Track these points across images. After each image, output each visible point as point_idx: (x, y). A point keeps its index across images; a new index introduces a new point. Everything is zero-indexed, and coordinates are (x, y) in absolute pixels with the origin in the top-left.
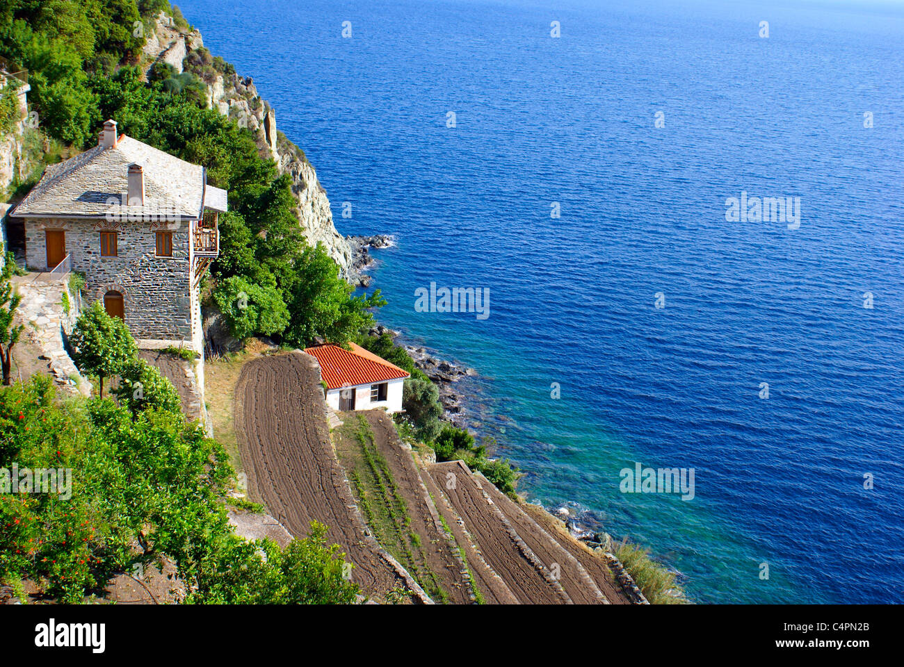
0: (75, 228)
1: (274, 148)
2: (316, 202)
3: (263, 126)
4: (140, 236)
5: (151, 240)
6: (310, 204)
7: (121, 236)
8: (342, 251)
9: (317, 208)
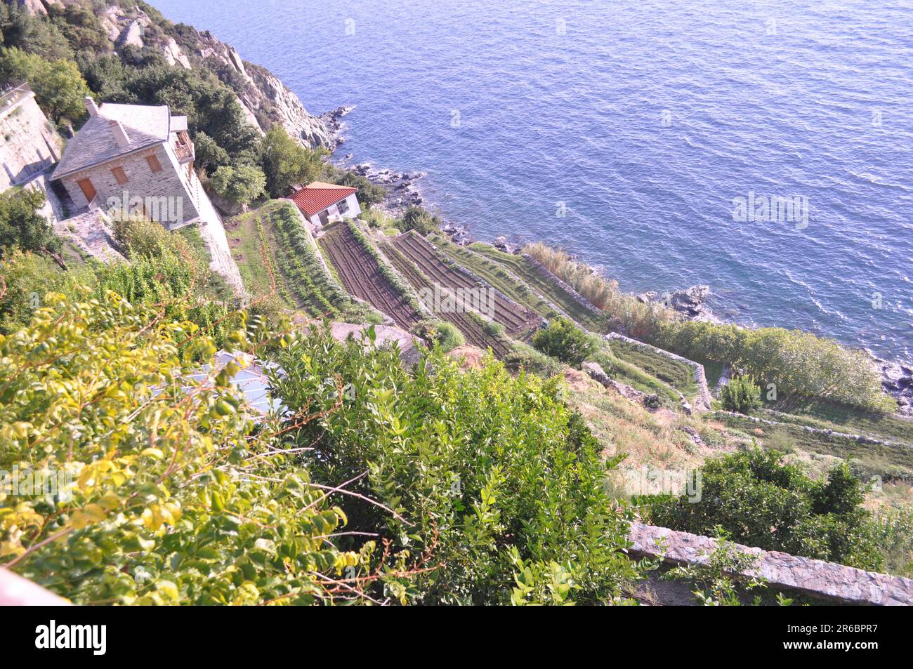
0: (94, 174)
1: (244, 73)
2: (287, 100)
3: (230, 60)
4: (135, 165)
5: (145, 164)
6: (284, 103)
7: (125, 168)
8: (318, 126)
9: (290, 104)
